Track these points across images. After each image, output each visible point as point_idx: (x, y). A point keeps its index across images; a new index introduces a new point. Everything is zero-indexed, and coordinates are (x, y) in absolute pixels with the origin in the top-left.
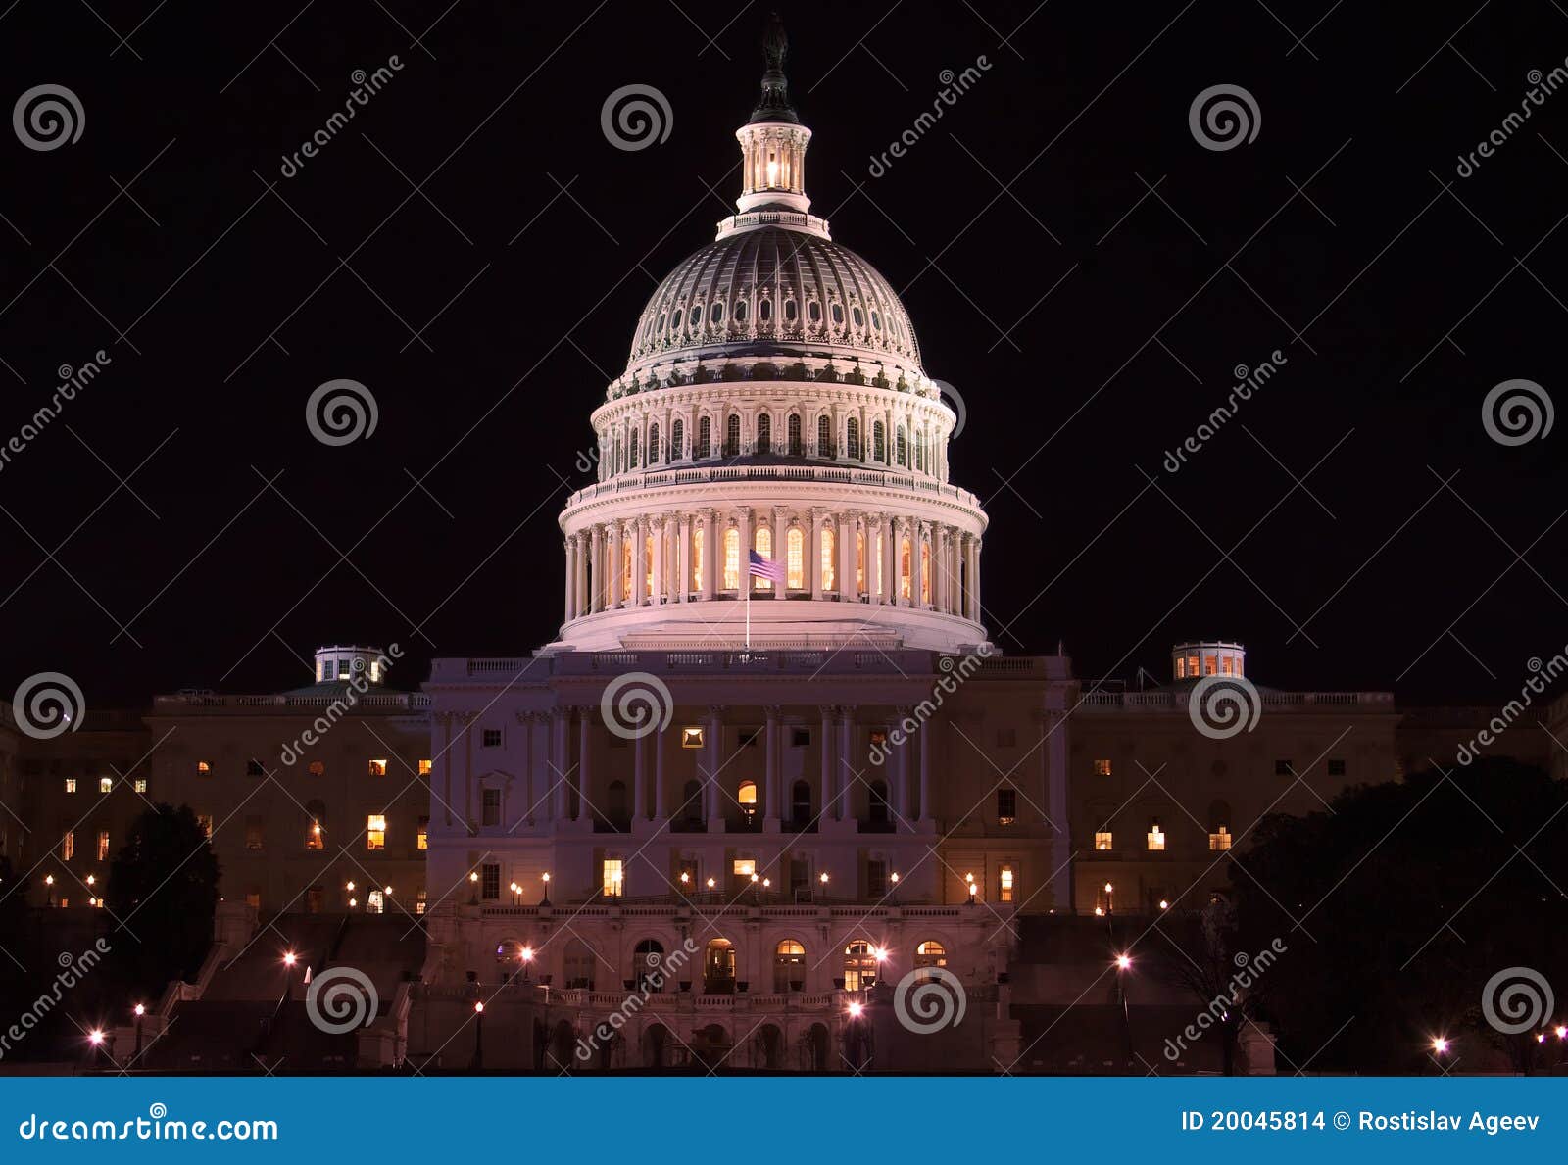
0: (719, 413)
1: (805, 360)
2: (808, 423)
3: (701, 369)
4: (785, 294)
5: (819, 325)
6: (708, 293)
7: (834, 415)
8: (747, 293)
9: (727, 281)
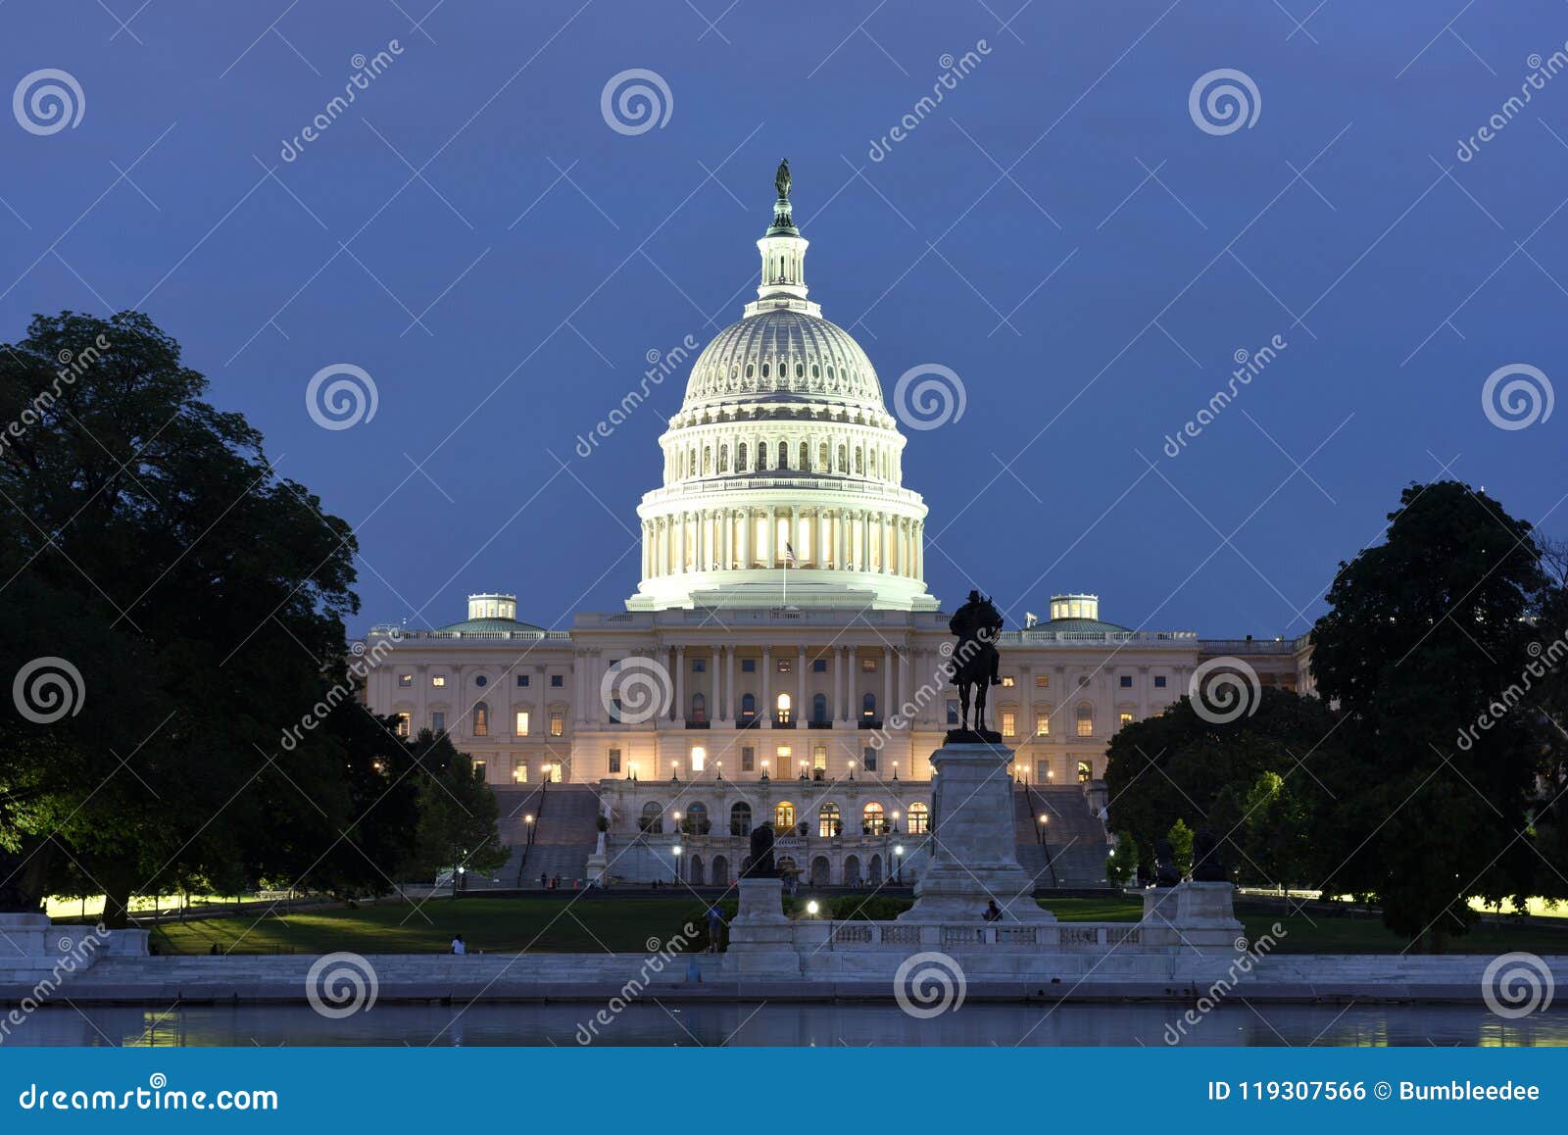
0: (753, 441)
1: (810, 406)
2: (813, 449)
3: (740, 410)
4: (796, 359)
5: (819, 380)
6: (743, 357)
7: (830, 444)
8: (770, 358)
9: (756, 349)
